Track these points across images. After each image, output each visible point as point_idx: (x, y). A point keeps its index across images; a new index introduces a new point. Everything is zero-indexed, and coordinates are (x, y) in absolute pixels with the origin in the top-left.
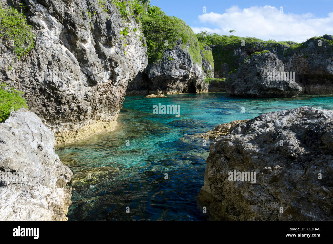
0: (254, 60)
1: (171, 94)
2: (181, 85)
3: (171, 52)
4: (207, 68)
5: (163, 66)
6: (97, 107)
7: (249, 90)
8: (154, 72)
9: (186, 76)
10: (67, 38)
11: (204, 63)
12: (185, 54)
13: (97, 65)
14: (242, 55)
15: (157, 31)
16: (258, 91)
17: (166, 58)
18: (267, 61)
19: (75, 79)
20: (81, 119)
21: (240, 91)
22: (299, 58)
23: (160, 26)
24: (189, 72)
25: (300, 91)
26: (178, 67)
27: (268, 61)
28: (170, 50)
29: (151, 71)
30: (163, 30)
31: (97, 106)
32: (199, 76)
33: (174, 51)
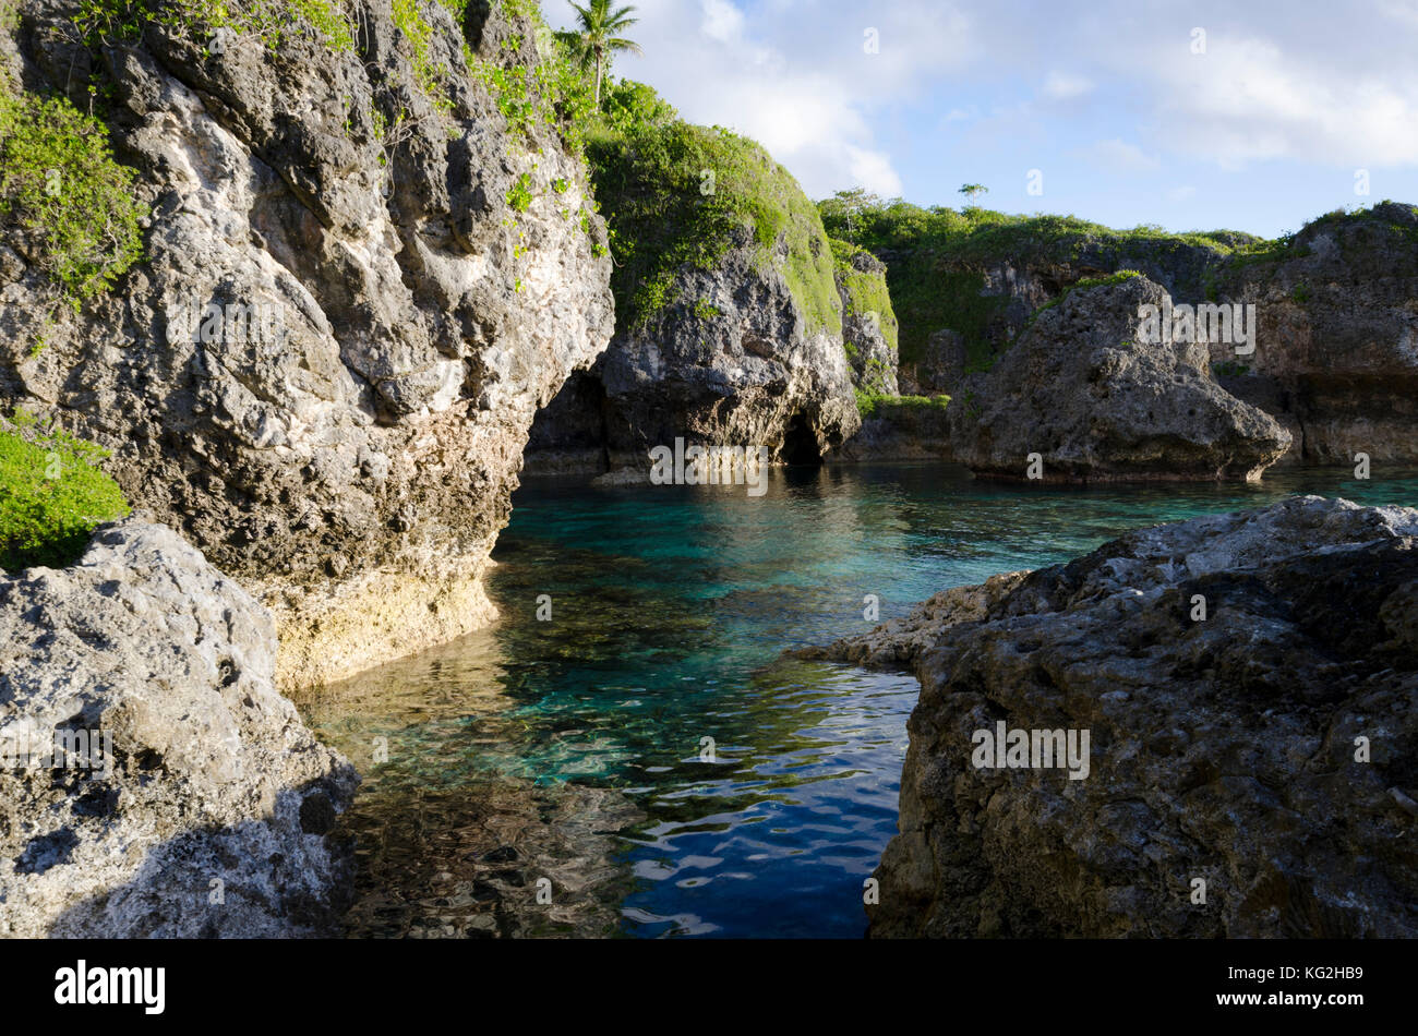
0: (1075, 315)
2: (752, 428)
3: (706, 279)
4: (867, 349)
5: (673, 340)
6: (402, 519)
7: (1057, 445)
9: (775, 389)
10: (283, 222)
11: (854, 329)
12: (767, 292)
13: (411, 336)
14: (1020, 294)
15: (643, 191)
16: (1096, 449)
17: (682, 307)
18: (1131, 319)
19: (317, 395)
20: (336, 568)
21: (1018, 450)
22: (1270, 302)
24: (789, 367)
25: (1280, 446)
26: (737, 344)
28: (700, 271)
30: (669, 187)
31: (402, 514)
32: (832, 386)
33: (719, 275)
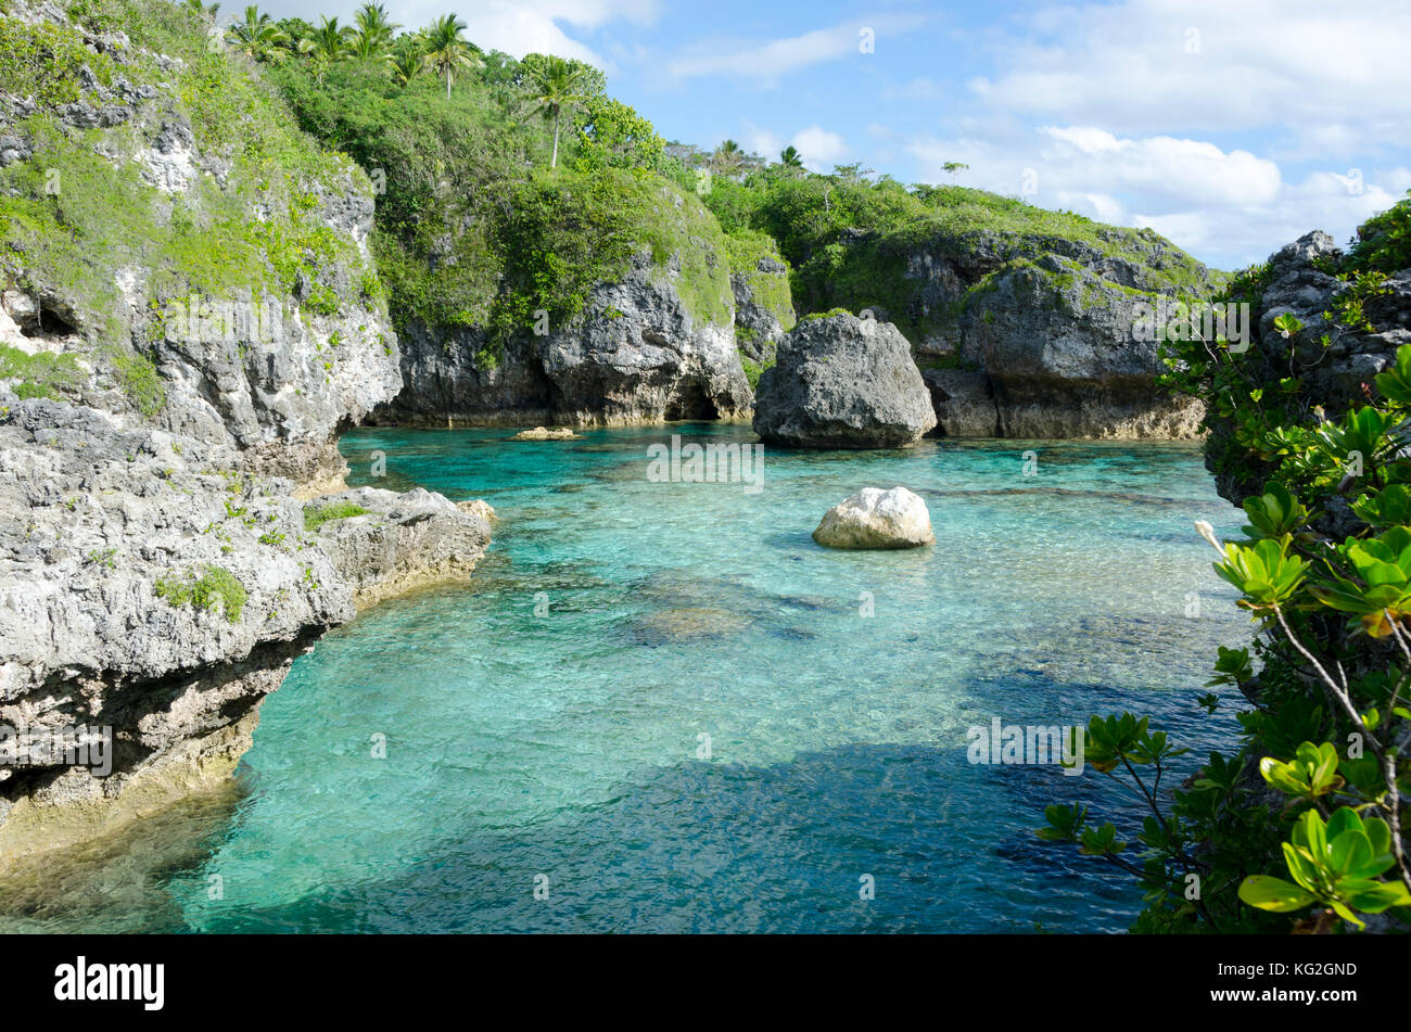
0: (802, 338)
1: (621, 424)
2: (655, 397)
3: (611, 291)
5: (589, 336)
8: (559, 353)
9: (668, 369)
10: (207, 390)
11: (755, 317)
12: (660, 299)
13: (251, 421)
14: (935, 277)
15: (573, 225)
17: (596, 311)
18: (835, 342)
23: (583, 207)
24: (680, 353)
26: (638, 338)
27: (838, 340)
28: (610, 285)
29: (552, 352)
30: (592, 223)
32: (719, 366)
33: (624, 287)
